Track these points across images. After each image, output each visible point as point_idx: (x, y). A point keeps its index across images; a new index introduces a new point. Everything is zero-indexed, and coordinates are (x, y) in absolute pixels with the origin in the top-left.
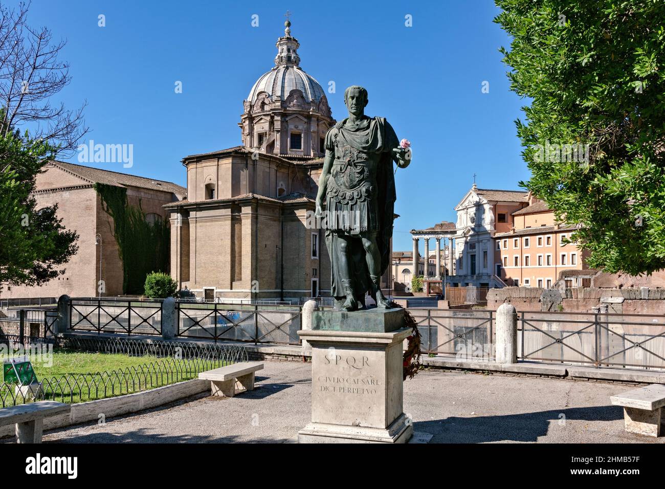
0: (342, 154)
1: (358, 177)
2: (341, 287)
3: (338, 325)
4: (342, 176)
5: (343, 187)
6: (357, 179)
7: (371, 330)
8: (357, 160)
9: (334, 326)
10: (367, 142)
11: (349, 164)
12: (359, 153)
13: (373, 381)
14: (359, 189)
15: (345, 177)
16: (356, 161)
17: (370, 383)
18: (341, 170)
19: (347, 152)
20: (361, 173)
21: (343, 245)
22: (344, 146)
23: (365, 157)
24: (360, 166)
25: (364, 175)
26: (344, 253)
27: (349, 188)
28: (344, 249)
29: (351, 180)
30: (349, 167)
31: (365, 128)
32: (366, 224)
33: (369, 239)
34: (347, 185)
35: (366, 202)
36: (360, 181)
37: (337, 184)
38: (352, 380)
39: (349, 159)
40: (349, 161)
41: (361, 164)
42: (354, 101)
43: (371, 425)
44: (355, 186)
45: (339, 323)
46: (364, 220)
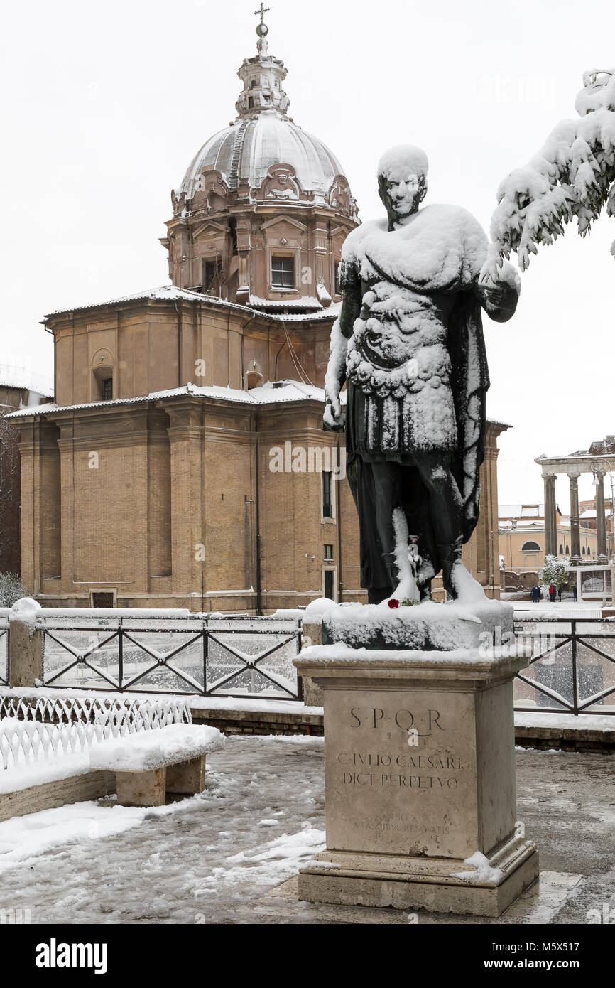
1: (408, 342)
6: (408, 347)
13: (450, 761)
17: (445, 764)
20: (415, 333)
23: (423, 301)
30: (389, 322)
36: (413, 351)
38: (408, 759)
43: (449, 852)
44: (403, 361)
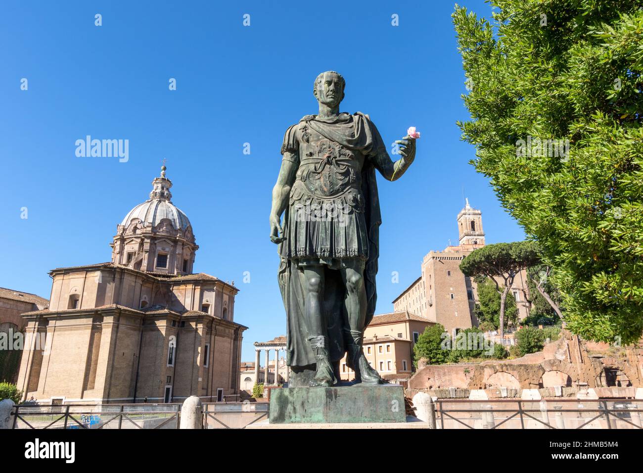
0: (317, 149)
1: (341, 180)
2: (303, 351)
3: (319, 411)
4: (317, 177)
5: (318, 192)
6: (341, 183)
7: (382, 419)
8: (340, 156)
9: (311, 414)
10: (353, 135)
11: (329, 162)
12: (342, 148)
14: (343, 196)
15: (322, 179)
16: (338, 158)
18: (315, 169)
19: (324, 147)
20: (346, 174)
21: (313, 280)
22: (319, 140)
23: (351, 154)
24: (344, 165)
25: (349, 178)
26: (315, 294)
27: (328, 193)
28: (316, 287)
29: (332, 183)
30: (328, 166)
31: (347, 120)
32: (355, 246)
33: (357, 270)
34: (325, 189)
35: (354, 214)
36: (344, 186)
37: (310, 190)
39: (327, 155)
40: (329, 157)
41: (346, 163)
42: (332, 87)
44: (337, 192)
45: (321, 408)
46: (352, 240)
